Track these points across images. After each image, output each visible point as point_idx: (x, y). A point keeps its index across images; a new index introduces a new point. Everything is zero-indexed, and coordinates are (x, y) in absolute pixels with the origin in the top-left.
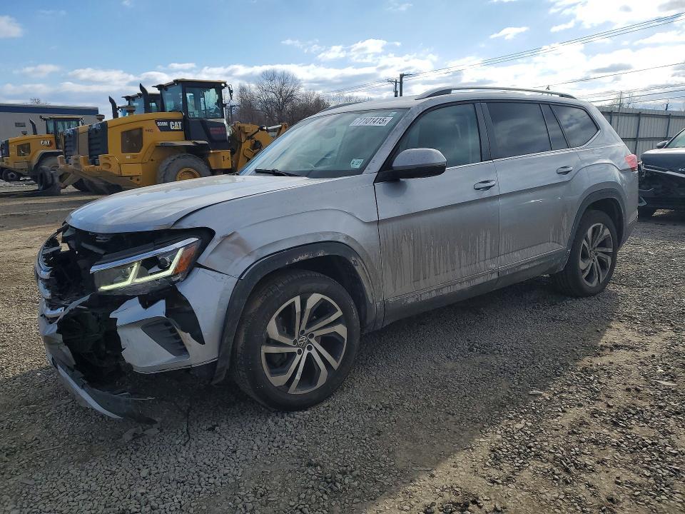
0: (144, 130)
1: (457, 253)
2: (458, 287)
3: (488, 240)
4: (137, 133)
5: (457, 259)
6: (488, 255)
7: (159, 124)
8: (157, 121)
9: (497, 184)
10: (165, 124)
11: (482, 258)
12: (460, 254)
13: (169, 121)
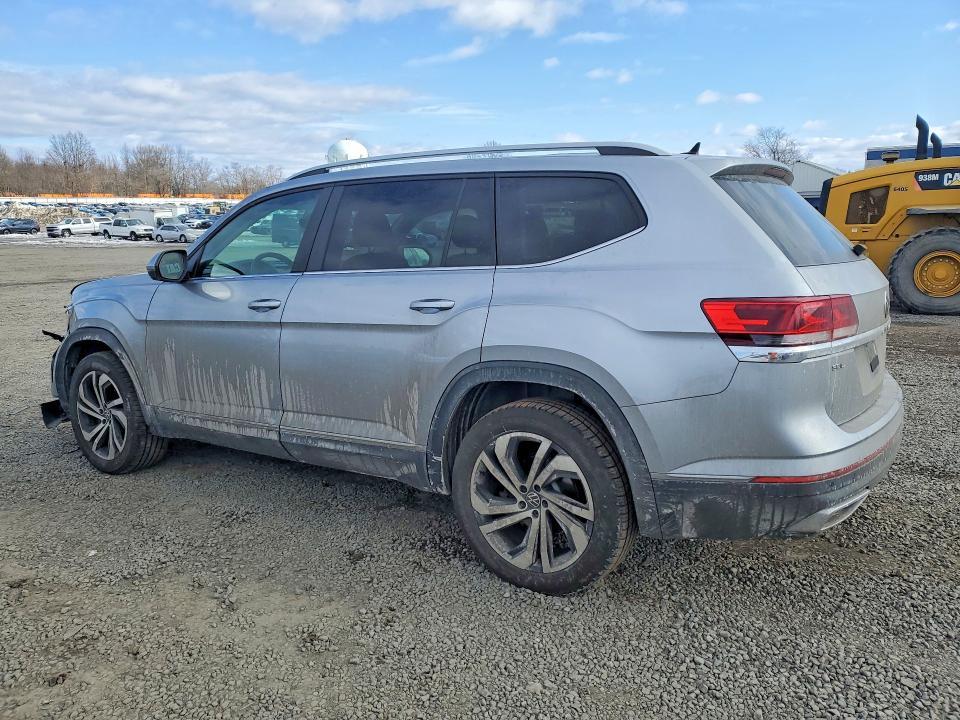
0: (892, 189)
1: (222, 382)
2: (224, 428)
3: (263, 381)
4: (879, 193)
5: (224, 392)
6: (266, 403)
7: (921, 178)
8: (917, 174)
9: (282, 306)
10: (935, 177)
11: (257, 402)
12: (226, 386)
13: (942, 172)
